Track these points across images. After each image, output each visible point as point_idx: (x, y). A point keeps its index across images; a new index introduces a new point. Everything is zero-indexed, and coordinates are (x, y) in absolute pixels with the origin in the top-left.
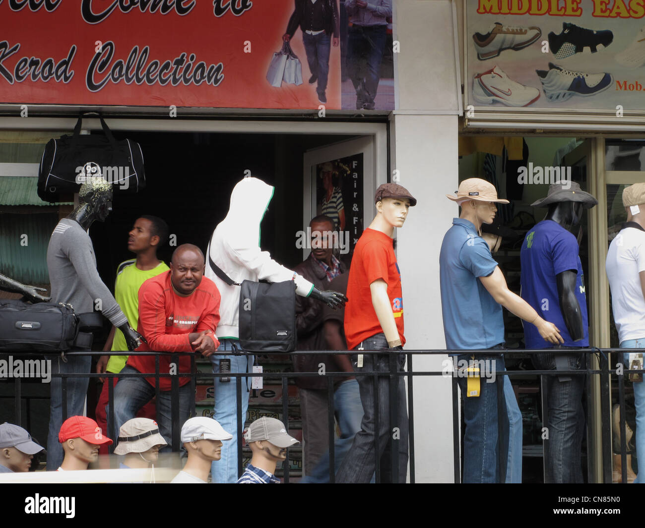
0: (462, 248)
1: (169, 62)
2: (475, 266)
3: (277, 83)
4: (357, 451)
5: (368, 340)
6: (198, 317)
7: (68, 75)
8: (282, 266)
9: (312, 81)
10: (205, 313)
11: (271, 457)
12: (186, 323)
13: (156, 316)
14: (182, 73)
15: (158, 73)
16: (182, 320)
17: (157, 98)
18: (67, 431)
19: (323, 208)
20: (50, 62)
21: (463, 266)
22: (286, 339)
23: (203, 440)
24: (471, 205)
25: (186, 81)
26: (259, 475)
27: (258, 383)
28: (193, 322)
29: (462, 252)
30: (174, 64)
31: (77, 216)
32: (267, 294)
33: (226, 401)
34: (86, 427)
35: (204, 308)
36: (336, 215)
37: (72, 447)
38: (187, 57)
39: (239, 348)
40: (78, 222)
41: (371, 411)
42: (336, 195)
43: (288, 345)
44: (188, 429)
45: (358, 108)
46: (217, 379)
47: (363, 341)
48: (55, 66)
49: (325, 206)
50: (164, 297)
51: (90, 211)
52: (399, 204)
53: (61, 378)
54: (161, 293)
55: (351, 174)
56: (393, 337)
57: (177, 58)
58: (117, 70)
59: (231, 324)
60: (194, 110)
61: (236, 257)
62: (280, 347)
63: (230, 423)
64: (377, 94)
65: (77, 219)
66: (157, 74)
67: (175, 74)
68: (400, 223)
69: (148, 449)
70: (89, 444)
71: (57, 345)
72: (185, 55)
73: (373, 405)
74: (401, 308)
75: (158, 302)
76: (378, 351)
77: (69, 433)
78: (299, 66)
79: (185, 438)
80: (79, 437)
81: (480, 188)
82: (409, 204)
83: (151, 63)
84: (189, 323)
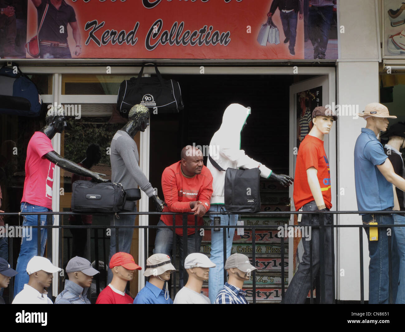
0: (365, 147)
1: (196, 31)
2: (373, 158)
3: (264, 43)
4: (299, 274)
5: (306, 205)
6: (198, 191)
7: (134, 40)
8: (252, 159)
9: (286, 41)
10: (202, 188)
11: (240, 278)
12: (190, 194)
13: (171, 190)
14: (205, 38)
15: (190, 38)
16: (188, 193)
17: (189, 54)
18: (114, 262)
19: (300, 121)
20: (123, 33)
21: (366, 159)
22: (253, 205)
23: (197, 267)
24: (372, 120)
25: (207, 43)
26: (232, 290)
27: (241, 232)
28: (194, 194)
29: (365, 150)
30: (200, 33)
31: (127, 129)
32: (241, 177)
33: (218, 243)
34: (125, 259)
35: (201, 185)
36: (307, 125)
37: (117, 271)
38: (208, 28)
39: (225, 210)
40: (127, 132)
41: (308, 250)
42: (308, 112)
43: (254, 208)
44: (188, 261)
45: (315, 58)
46: (212, 229)
47: (303, 206)
48: (126, 35)
49: (301, 119)
50: (175, 178)
51: (135, 125)
52: (326, 119)
53: (115, 229)
54: (174, 176)
55: (316, 99)
56: (321, 203)
57: (202, 29)
58: (165, 37)
59: (221, 195)
60: (212, 61)
61: (223, 154)
62: (250, 209)
63: (220, 257)
64: (327, 49)
65: (127, 131)
66: (188, 39)
67: (200, 38)
68: (327, 132)
69: (163, 273)
70: (127, 270)
71: (112, 209)
72: (206, 26)
73: (309, 245)
74: (330, 185)
75: (172, 181)
76: (313, 212)
77: (114, 263)
78: (278, 32)
79: (186, 266)
80: (121, 265)
81: (377, 109)
82: (333, 120)
83: (185, 32)
84: (192, 194)
